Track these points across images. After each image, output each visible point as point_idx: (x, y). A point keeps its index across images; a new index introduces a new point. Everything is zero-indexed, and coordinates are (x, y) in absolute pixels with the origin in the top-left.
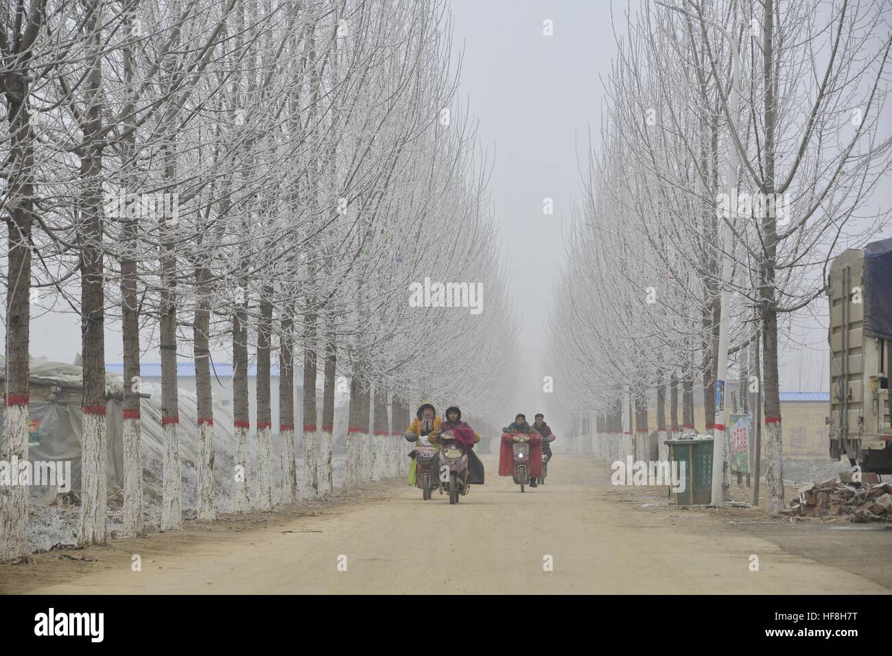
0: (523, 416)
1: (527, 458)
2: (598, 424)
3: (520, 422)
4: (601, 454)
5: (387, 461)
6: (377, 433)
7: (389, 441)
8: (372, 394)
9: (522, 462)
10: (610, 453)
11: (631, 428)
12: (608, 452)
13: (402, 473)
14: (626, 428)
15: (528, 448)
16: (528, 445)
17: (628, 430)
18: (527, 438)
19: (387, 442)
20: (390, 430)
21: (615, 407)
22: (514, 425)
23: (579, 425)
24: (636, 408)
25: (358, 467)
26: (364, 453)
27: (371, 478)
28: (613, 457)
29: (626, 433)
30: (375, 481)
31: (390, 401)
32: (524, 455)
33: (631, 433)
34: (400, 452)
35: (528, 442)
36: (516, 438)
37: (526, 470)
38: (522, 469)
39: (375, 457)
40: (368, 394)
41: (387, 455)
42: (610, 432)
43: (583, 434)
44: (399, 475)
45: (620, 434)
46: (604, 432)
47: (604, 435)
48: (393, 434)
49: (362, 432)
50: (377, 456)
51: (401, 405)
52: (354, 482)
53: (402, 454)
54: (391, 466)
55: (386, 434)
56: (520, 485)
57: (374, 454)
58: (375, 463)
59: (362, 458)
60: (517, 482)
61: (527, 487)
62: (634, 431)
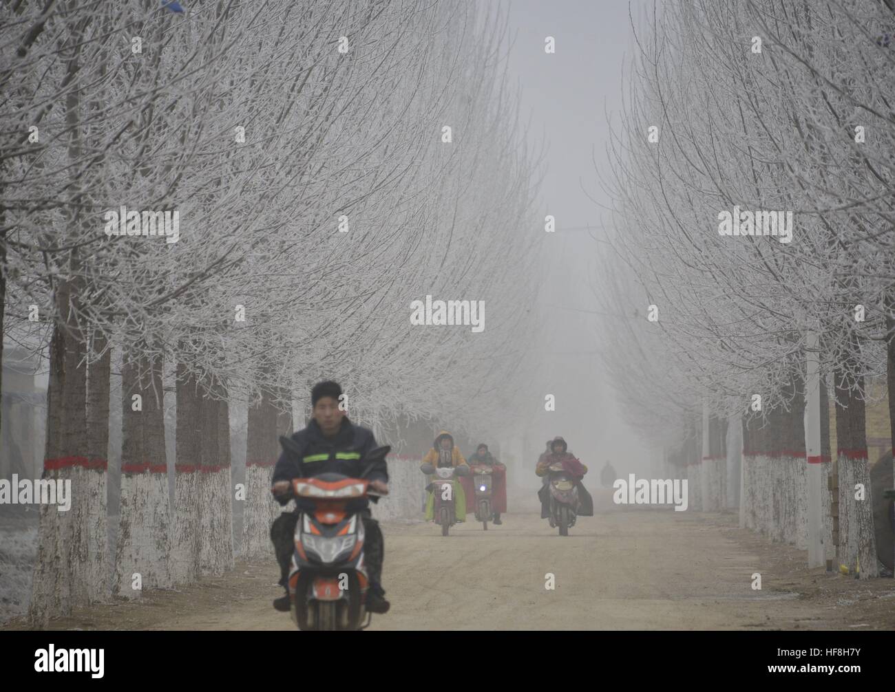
0: (486, 447)
1: (490, 492)
2: (745, 432)
3: (482, 453)
4: (754, 515)
5: (162, 542)
6: (132, 468)
7: (167, 488)
8: (116, 365)
9: (484, 496)
10: (777, 512)
11: (825, 446)
12: (772, 509)
13: (205, 573)
14: (813, 445)
15: (490, 481)
16: (490, 477)
17: (817, 453)
18: (490, 470)
19: (161, 491)
20: (171, 459)
21: (784, 388)
22: (476, 456)
23: (700, 433)
24: (837, 392)
25: (76, 564)
26: (92, 525)
27: (116, 590)
28: (782, 521)
29: (813, 460)
30: (126, 599)
31: (169, 381)
32: (486, 488)
33: (824, 458)
34: (200, 517)
35: (491, 474)
36: (477, 470)
37: (488, 505)
38: (484, 504)
39: (126, 535)
40: (103, 367)
41: (163, 526)
42: (774, 454)
43: (711, 457)
44: (198, 577)
45: (800, 462)
46: (762, 453)
47: (761, 460)
48: (181, 468)
49: (87, 467)
50: (133, 530)
51: (201, 391)
52: (63, 602)
53: (205, 521)
54: (174, 555)
55: (159, 468)
56: (482, 523)
57: (125, 525)
58: (127, 551)
59: (89, 538)
60: (479, 519)
61: (490, 524)
62: (834, 455)
